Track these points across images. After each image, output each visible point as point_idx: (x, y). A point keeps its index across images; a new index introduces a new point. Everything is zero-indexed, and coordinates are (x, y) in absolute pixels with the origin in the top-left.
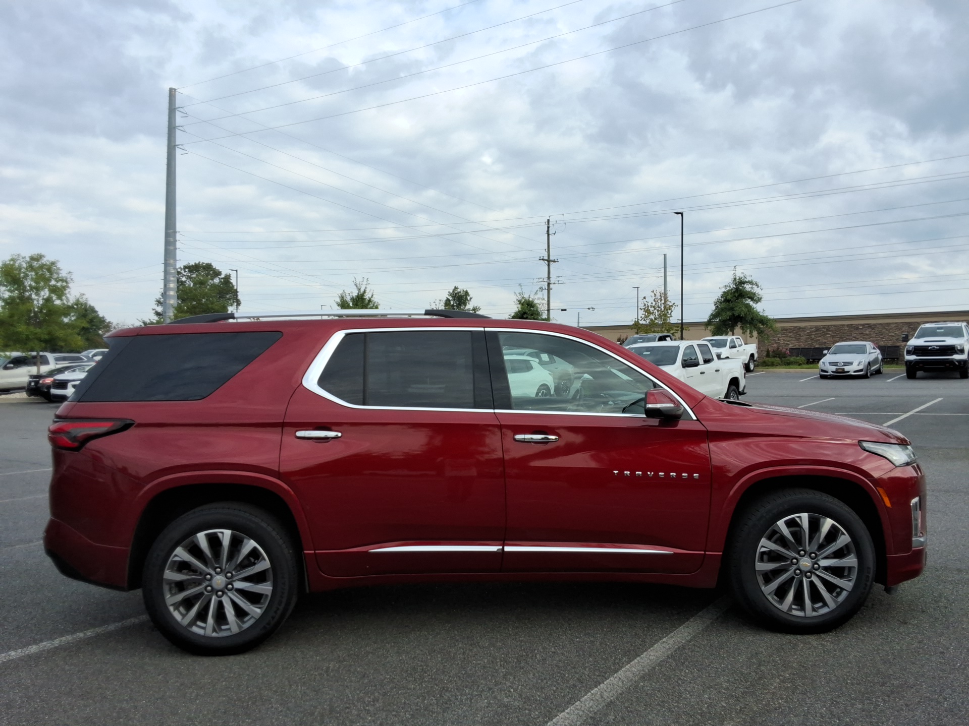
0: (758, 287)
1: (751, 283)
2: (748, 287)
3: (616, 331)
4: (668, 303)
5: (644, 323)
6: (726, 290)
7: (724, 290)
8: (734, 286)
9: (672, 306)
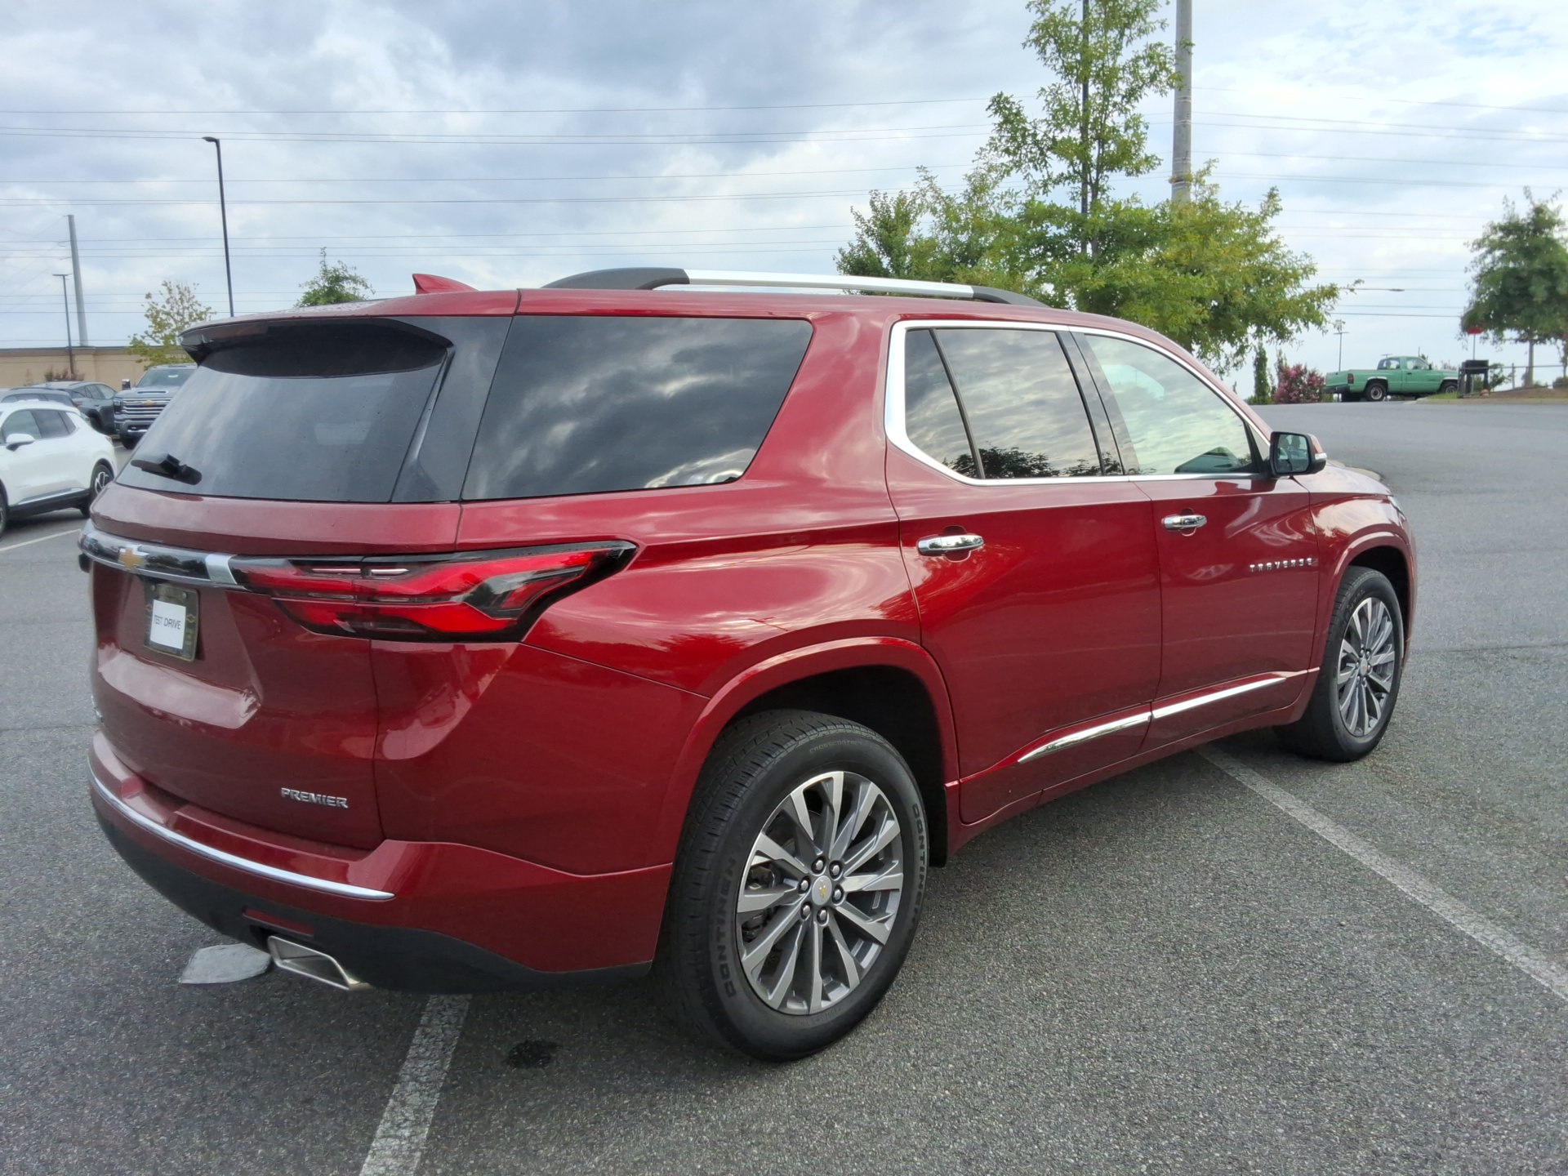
0: (367, 287)
1: (354, 280)
2: (348, 287)
3: (40, 359)
4: (196, 307)
5: (153, 343)
6: (311, 290)
7: (307, 289)
8: (326, 284)
9: (205, 313)
